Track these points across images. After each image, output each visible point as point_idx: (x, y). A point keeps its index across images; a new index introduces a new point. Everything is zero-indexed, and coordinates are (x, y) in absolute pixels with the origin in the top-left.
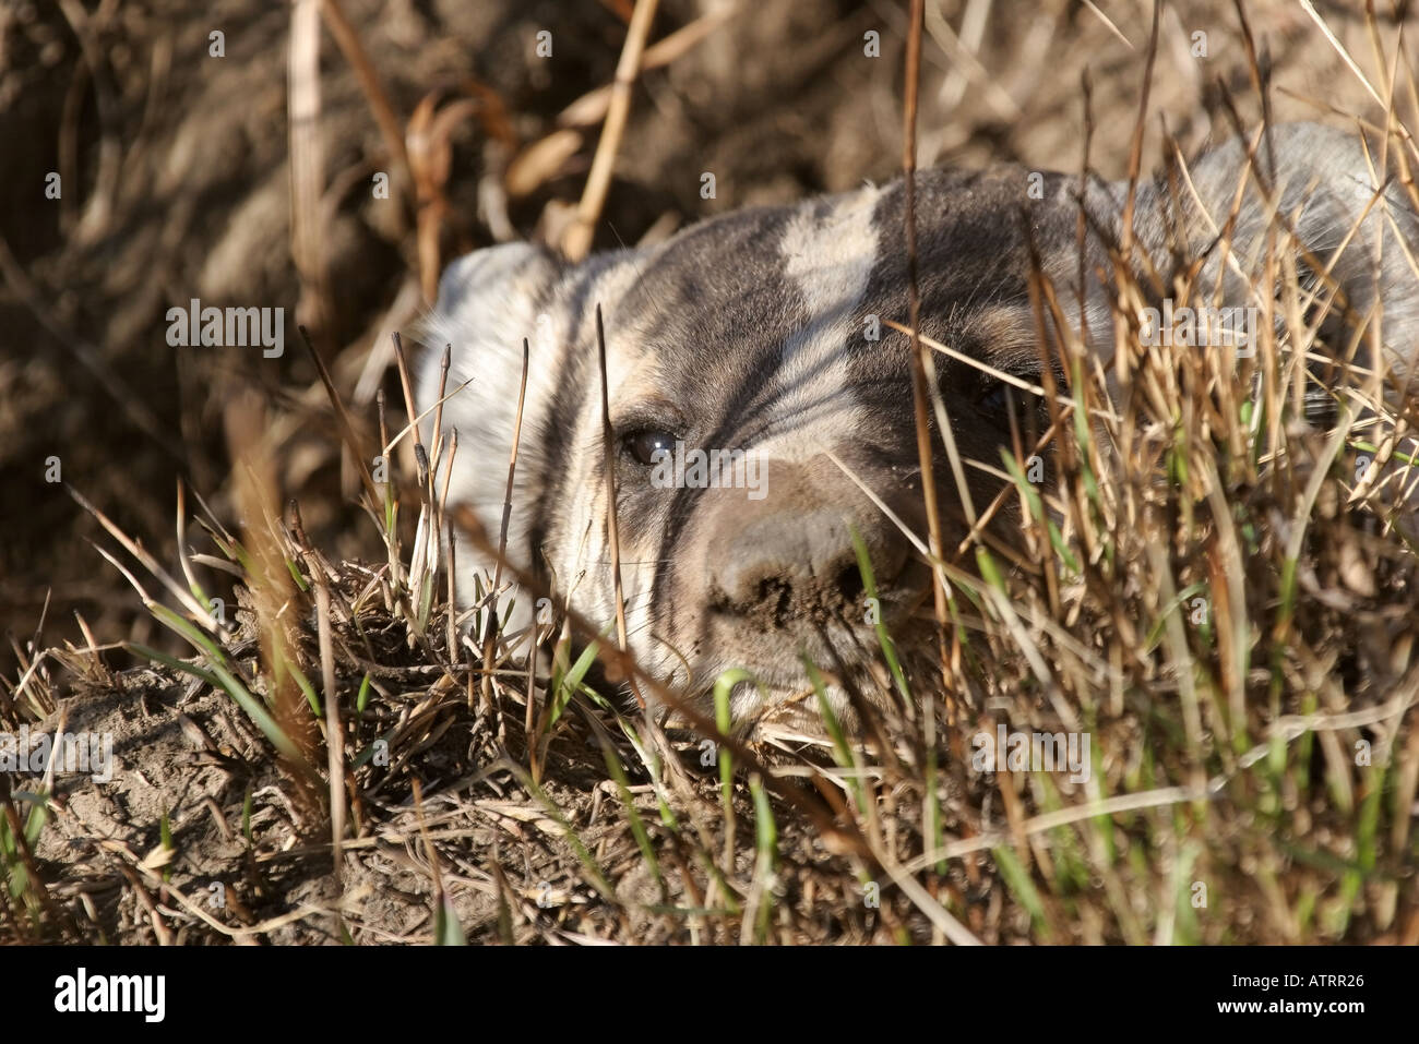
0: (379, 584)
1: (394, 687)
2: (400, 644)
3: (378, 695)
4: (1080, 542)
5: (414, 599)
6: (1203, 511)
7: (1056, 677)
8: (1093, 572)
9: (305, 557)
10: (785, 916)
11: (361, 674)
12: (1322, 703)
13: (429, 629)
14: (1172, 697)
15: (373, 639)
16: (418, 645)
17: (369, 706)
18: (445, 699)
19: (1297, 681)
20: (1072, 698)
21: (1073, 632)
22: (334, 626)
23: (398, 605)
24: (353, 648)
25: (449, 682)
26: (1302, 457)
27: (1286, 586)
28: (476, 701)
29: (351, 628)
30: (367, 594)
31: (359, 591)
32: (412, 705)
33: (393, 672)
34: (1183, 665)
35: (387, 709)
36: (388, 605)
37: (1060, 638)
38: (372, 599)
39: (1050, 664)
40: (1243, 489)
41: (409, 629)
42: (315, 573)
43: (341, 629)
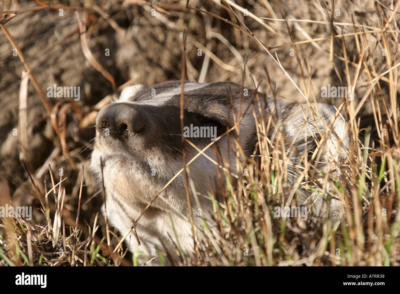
0: (45, 231)
1: (49, 258)
2: (51, 246)
3: (45, 260)
4: (229, 216)
5: (54, 235)
6: (261, 207)
7: (223, 252)
8: (232, 224)
9: (26, 224)
11: (40, 255)
12: (292, 258)
13: (59, 242)
14: (253, 257)
15: (44, 245)
16: (56, 247)
17: (43, 263)
18: (63, 261)
19: (286, 252)
20: (227, 257)
21: (228, 240)
22: (33, 242)
23: (50, 236)
24: (38, 248)
25: (64, 256)
26: (287, 193)
27: (283, 227)
28: (71, 261)
29: (37, 243)
30: (42, 233)
31: (40, 233)
32: (54, 262)
33: (49, 254)
34: (256, 249)
35: (47, 264)
36: (48, 236)
37: (224, 242)
38: (44, 235)
39: (221, 249)
40: (271, 201)
41: (53, 242)
42: (28, 228)
43: (35, 243)
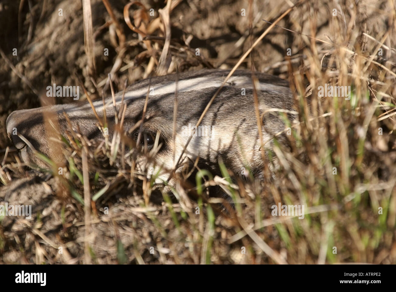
0: (102, 147)
1: (106, 176)
2: (108, 164)
3: (101, 178)
5: (112, 151)
9: (81, 139)
10: (217, 243)
11: (95, 172)
12: (371, 181)
13: (117, 159)
14: (328, 179)
15: (101, 162)
16: (114, 164)
17: (98, 181)
18: (120, 180)
22: (88, 158)
23: (108, 153)
24: (94, 165)
25: (122, 175)
27: (361, 148)
28: (130, 180)
29: (94, 159)
31: (97, 148)
32: (111, 181)
33: (106, 171)
35: (103, 182)
36: (105, 153)
37: (296, 162)
38: (100, 151)
41: (110, 159)
42: (83, 143)
43: (91, 160)
